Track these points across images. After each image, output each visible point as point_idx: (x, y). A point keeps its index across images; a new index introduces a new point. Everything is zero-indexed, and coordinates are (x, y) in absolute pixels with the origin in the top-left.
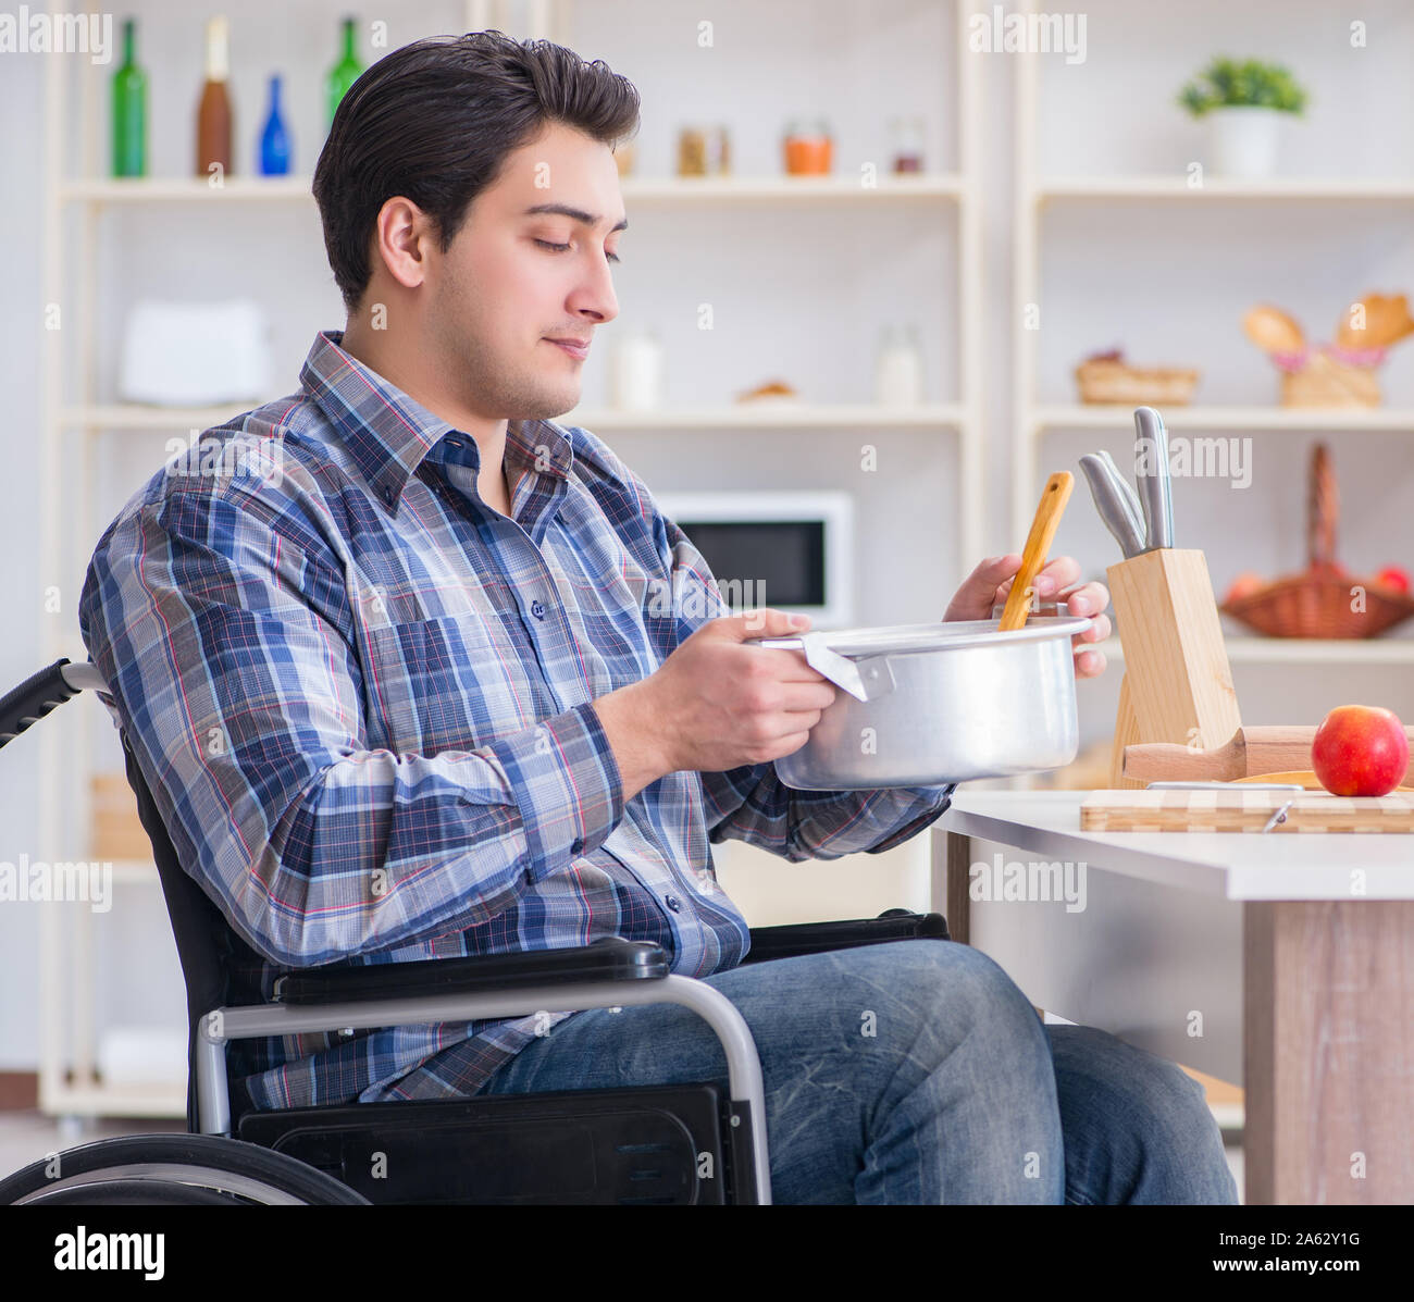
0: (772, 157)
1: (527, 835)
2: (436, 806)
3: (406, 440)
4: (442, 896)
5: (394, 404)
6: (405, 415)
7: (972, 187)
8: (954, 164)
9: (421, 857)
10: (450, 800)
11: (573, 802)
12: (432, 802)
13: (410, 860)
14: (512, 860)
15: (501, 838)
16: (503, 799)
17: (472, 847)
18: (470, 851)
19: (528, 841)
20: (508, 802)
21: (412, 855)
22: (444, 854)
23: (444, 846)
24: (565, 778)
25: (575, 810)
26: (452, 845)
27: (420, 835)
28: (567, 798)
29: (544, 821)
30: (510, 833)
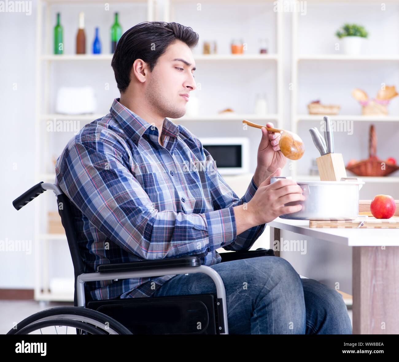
9: (180, 242)
10: (190, 228)
11: (223, 233)
12: (185, 228)
13: (177, 242)
14: (205, 245)
15: (203, 239)
16: (205, 229)
17: (195, 241)
18: (194, 242)
19: (209, 241)
20: (206, 230)
21: (178, 241)
22: (187, 242)
23: (187, 239)
24: (222, 226)
25: (223, 235)
26: (189, 240)
27: (181, 236)
28: (222, 232)
29: (214, 236)
30: (205, 239)
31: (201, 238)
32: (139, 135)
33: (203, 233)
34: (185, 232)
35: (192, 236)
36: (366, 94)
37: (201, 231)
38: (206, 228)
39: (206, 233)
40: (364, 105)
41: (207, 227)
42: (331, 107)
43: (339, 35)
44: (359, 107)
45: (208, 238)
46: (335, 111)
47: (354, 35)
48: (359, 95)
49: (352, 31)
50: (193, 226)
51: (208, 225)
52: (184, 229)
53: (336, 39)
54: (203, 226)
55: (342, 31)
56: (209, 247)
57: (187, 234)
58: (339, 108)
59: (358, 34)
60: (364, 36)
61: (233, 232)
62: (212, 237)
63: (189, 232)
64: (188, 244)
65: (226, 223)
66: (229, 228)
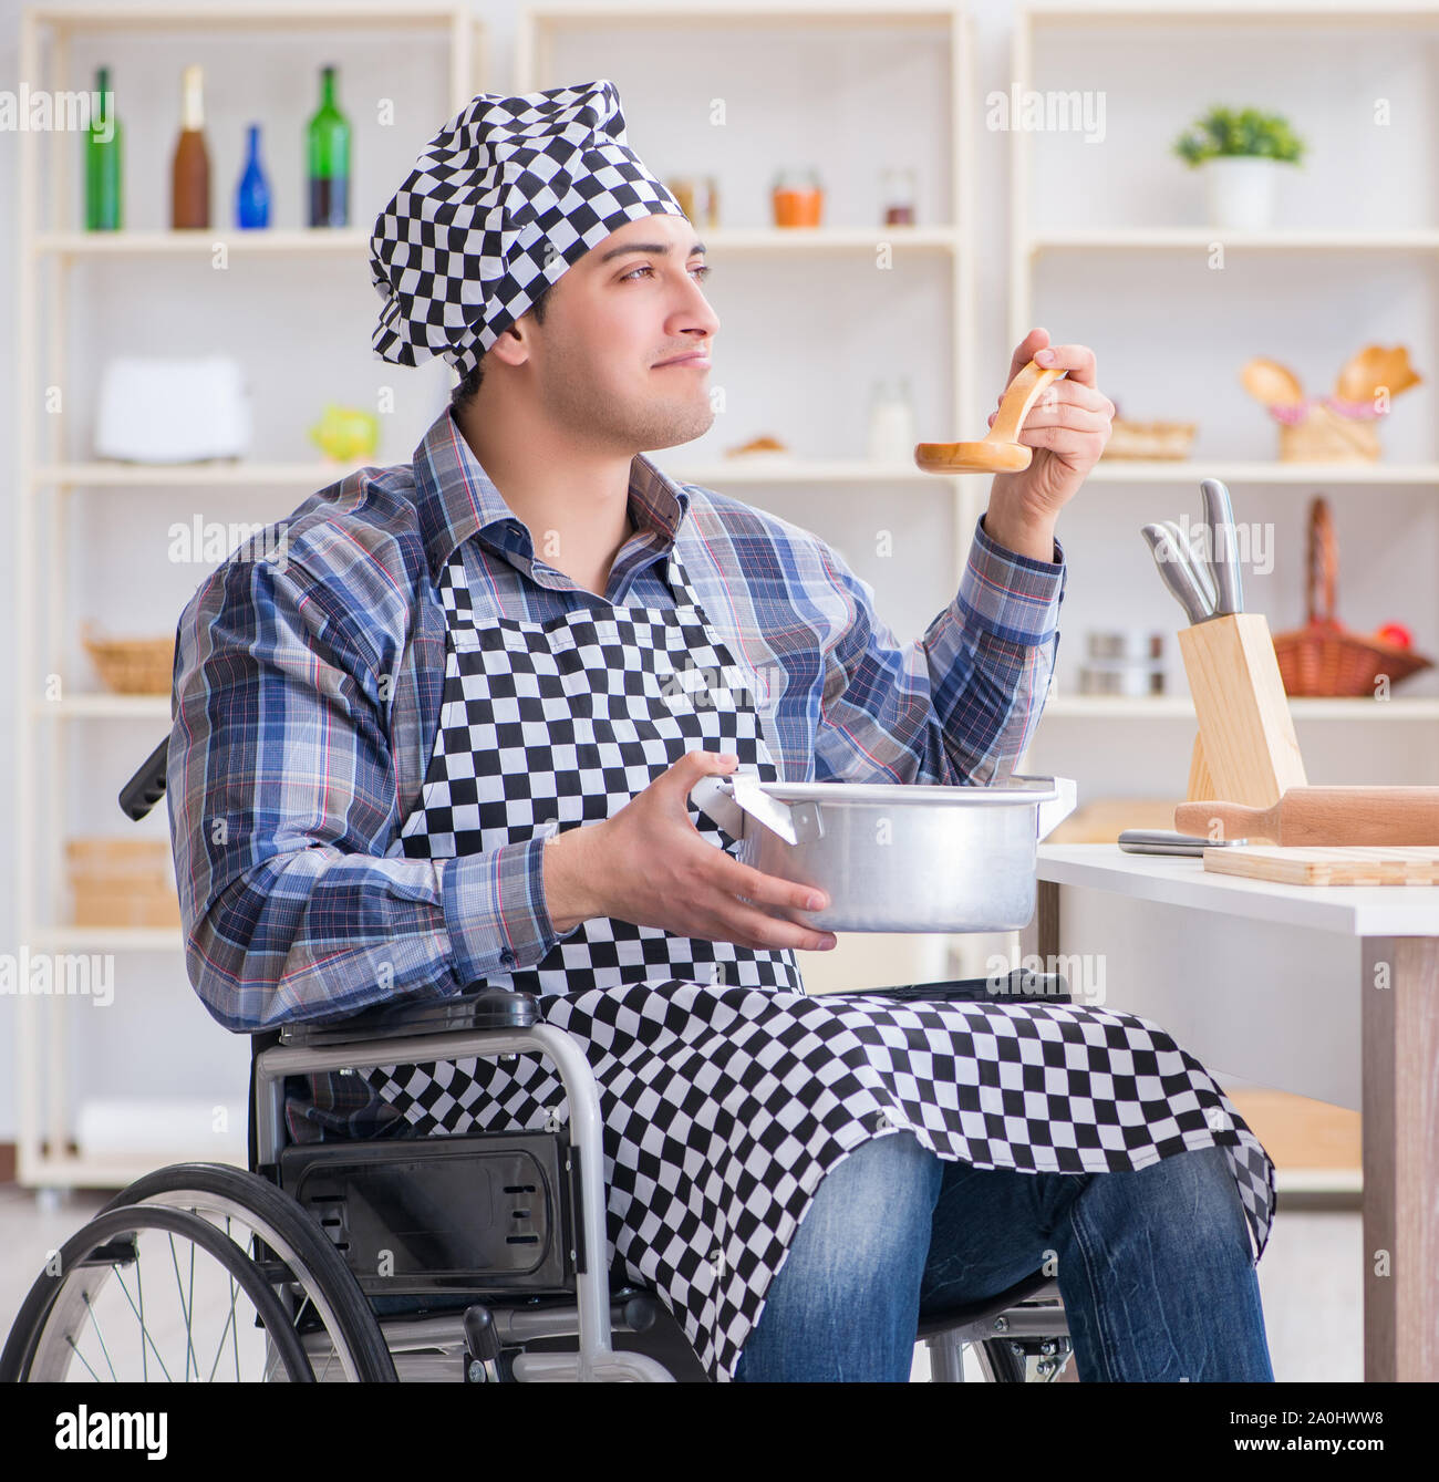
0: (762, 208)
1: (451, 936)
2: (358, 894)
3: (465, 515)
4: (364, 980)
5: (471, 482)
6: (474, 494)
7: (966, 239)
8: (948, 216)
9: (340, 940)
10: (375, 891)
11: (496, 912)
12: (356, 890)
13: (328, 941)
14: (432, 958)
15: (421, 934)
16: (430, 899)
17: (391, 938)
18: (389, 941)
19: (452, 941)
20: (435, 902)
21: (331, 937)
22: (363, 940)
23: (362, 932)
24: (494, 888)
25: (498, 920)
26: (370, 932)
27: (339, 918)
28: (491, 908)
29: (467, 925)
30: (432, 932)
31: (415, 928)
32: (454, 538)
33: (425, 913)
34: (356, 903)
35: (379, 920)
36: (1294, 382)
37: (417, 906)
38: (437, 896)
39: (434, 911)
40: (1288, 422)
41: (441, 891)
42: (1161, 430)
43: (1190, 153)
44: (1269, 428)
45: (445, 930)
46: (1177, 444)
47: (1250, 150)
48: (1268, 382)
49: (1240, 137)
50: (385, 885)
51: (444, 887)
52: (352, 894)
53: (1177, 167)
54: (427, 890)
55: (1202, 137)
56: (455, 967)
57: (361, 913)
58: (1191, 432)
59: (1266, 148)
60: (1286, 154)
61: (531, 909)
62: (459, 927)
63: (366, 907)
64: (368, 953)
65: (507, 879)
66: (517, 894)
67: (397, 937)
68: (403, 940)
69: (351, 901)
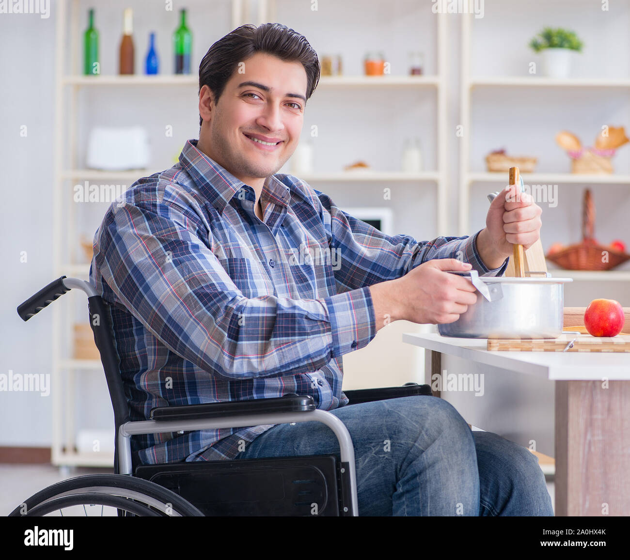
2: (295, 317)
3: (225, 188)
5: (220, 173)
6: (225, 178)
9: (286, 338)
10: (301, 316)
11: (354, 325)
12: (293, 315)
13: (281, 338)
14: (325, 346)
15: (321, 335)
16: (325, 319)
17: (309, 337)
18: (308, 338)
19: (333, 338)
20: (327, 321)
22: (297, 338)
23: (297, 334)
24: (352, 314)
25: (354, 328)
26: (300, 334)
27: (287, 328)
28: (352, 323)
29: (340, 331)
30: (326, 334)
31: (318, 332)
32: (225, 200)
33: (322, 325)
34: (294, 322)
35: (304, 329)
36: (578, 140)
37: (318, 322)
38: (327, 317)
39: (327, 325)
40: (575, 157)
41: (328, 315)
43: (536, 47)
44: (567, 160)
45: (330, 333)
47: (560, 46)
48: (568, 142)
49: (556, 40)
50: (306, 313)
51: (330, 313)
53: (530, 53)
54: (322, 315)
55: (541, 40)
56: (333, 349)
57: (297, 326)
58: (535, 161)
59: (566, 45)
60: (575, 47)
61: (369, 323)
62: (337, 332)
63: (299, 323)
64: (298, 344)
65: (357, 310)
66: (363, 317)
67: (311, 336)
68: (313, 338)
69: (292, 320)
